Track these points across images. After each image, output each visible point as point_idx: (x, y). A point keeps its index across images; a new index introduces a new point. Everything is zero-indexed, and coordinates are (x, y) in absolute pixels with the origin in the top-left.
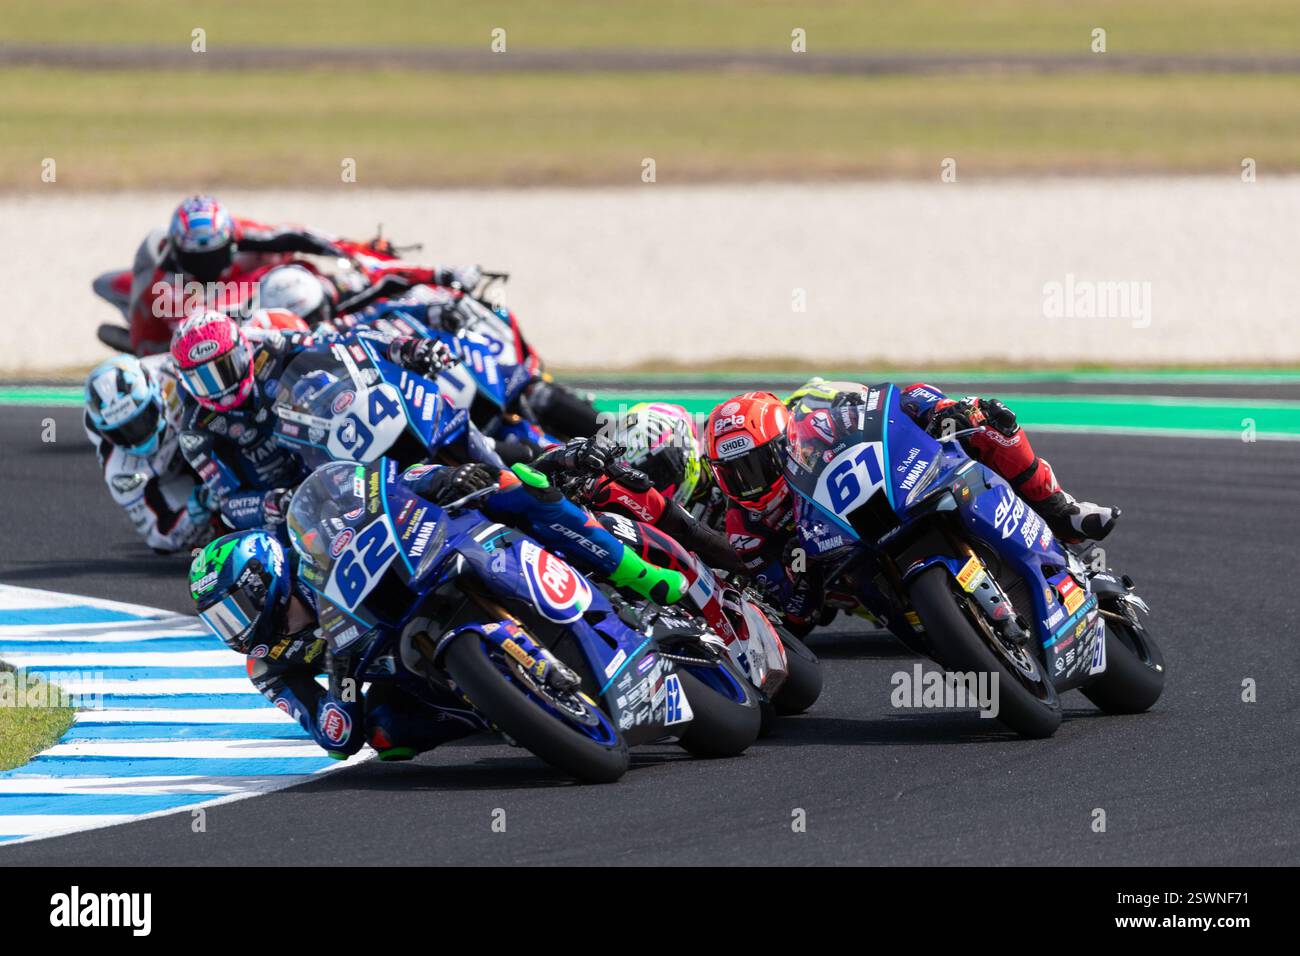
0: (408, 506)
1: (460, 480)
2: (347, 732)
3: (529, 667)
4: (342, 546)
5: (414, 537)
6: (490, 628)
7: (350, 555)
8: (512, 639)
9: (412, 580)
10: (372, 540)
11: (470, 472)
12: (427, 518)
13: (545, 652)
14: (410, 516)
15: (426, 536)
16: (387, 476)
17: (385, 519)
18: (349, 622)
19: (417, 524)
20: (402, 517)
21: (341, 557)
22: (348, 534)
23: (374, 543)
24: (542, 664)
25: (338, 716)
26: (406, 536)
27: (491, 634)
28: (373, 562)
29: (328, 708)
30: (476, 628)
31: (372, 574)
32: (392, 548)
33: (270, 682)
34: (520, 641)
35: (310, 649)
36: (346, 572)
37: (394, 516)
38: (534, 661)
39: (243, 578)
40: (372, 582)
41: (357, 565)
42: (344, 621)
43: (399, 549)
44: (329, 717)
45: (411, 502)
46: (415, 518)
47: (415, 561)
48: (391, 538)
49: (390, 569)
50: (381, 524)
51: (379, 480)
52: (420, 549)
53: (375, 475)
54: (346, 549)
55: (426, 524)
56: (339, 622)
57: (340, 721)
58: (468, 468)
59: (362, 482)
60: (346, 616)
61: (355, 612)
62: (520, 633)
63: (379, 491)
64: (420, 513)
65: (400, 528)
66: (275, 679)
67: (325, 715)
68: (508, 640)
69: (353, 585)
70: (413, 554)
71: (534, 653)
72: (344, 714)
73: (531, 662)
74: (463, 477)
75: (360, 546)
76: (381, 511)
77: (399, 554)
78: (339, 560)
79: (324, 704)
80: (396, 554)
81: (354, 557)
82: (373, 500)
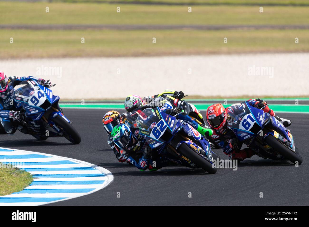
0: (167, 117)
1: (174, 111)
2: (146, 165)
3: (196, 150)
4: (153, 126)
5: (170, 123)
6: (187, 142)
7: (156, 128)
8: (192, 144)
9: (172, 133)
10: (161, 124)
11: (176, 109)
12: (172, 119)
13: (198, 146)
14: (168, 119)
15: (173, 123)
16: (160, 111)
17: (163, 120)
18: (157, 142)
19: (170, 121)
20: (166, 119)
22: (155, 124)
23: (161, 125)
24: (199, 149)
25: (145, 162)
26: (169, 123)
27: (187, 143)
28: (162, 129)
29: (142, 161)
30: (184, 142)
31: (162, 132)
32: (166, 126)
33: (126, 155)
34: (193, 144)
35: (135, 148)
36: (155, 132)
37: (165, 119)
38: (197, 148)
39: (125, 133)
40: (162, 133)
41: (158, 130)
42: (155, 142)
43: (168, 126)
44: (142, 163)
45: (167, 116)
46: (169, 119)
47: (172, 128)
48: (165, 124)
49: (166, 130)
50: (162, 121)
51: (158, 112)
52: (172, 126)
53: (157, 111)
54: (154, 127)
55: (172, 120)
56: (154, 142)
57: (145, 164)
58: (175, 109)
59: (154, 113)
60: (156, 141)
61: (158, 140)
62: (193, 143)
63: (159, 114)
64: (170, 118)
65: (167, 122)
66: (128, 154)
67: (141, 162)
68: (191, 144)
69: (158, 134)
70: (171, 127)
71: (197, 147)
72: (146, 162)
73: (196, 149)
74: (175, 110)
75: (158, 126)
76: (161, 118)
77: (168, 127)
78: (153, 129)
79: (141, 159)
80: (167, 127)
81: (157, 128)
82: (159, 116)
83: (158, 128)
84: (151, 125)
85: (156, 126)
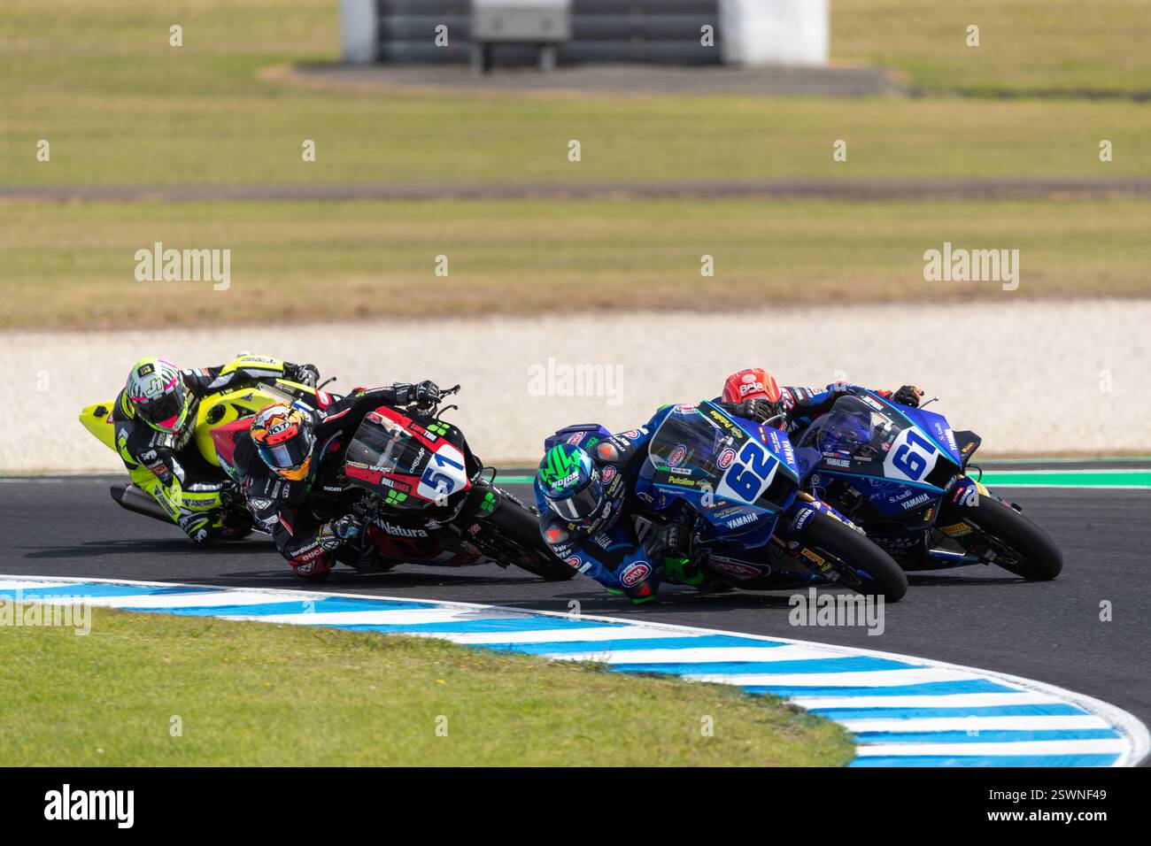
0: (762, 431)
4: (728, 461)
7: (738, 468)
10: (752, 455)
14: (768, 438)
15: (789, 450)
17: (752, 440)
19: (778, 443)
20: (763, 439)
21: (730, 468)
22: (730, 453)
23: (755, 457)
25: (644, 569)
28: (762, 470)
29: (637, 565)
31: (764, 478)
32: (771, 462)
36: (739, 478)
37: (758, 439)
39: (593, 474)
40: (766, 483)
41: (748, 473)
43: (779, 461)
47: (793, 467)
48: (767, 454)
49: (778, 473)
50: (752, 444)
52: (791, 459)
53: (714, 413)
54: (732, 462)
55: (782, 442)
61: (755, 504)
63: (730, 422)
65: (770, 447)
66: (573, 543)
69: (749, 486)
70: (789, 462)
72: (649, 569)
75: (745, 458)
76: (745, 436)
77: (780, 463)
78: (727, 471)
80: (777, 464)
81: (743, 468)
82: (732, 429)
83: (749, 467)
84: (720, 458)
85: (738, 460)
